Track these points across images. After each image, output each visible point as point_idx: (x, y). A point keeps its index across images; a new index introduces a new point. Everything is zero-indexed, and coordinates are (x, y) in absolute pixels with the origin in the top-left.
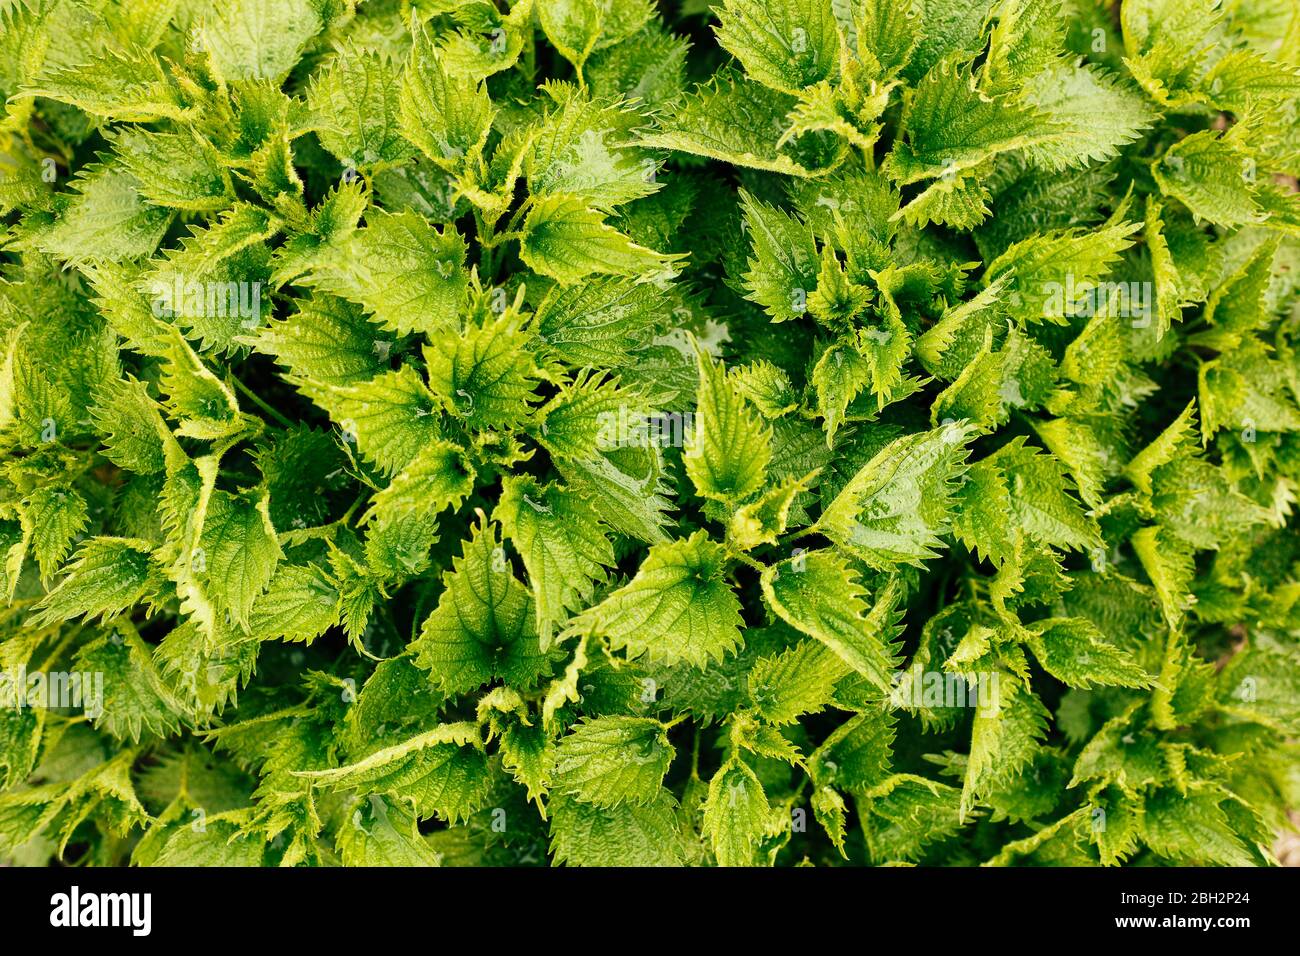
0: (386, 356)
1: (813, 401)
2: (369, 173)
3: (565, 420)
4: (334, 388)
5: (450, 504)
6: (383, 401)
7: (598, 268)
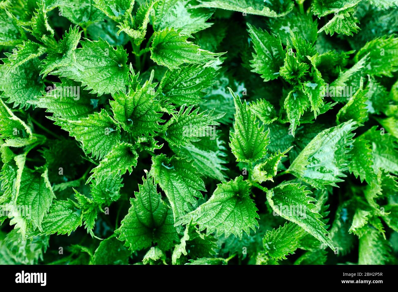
0: (96, 106)
1: (284, 116)
2: (85, 26)
3: (176, 129)
4: (71, 121)
5: (127, 170)
6: (94, 126)
7: (186, 61)
